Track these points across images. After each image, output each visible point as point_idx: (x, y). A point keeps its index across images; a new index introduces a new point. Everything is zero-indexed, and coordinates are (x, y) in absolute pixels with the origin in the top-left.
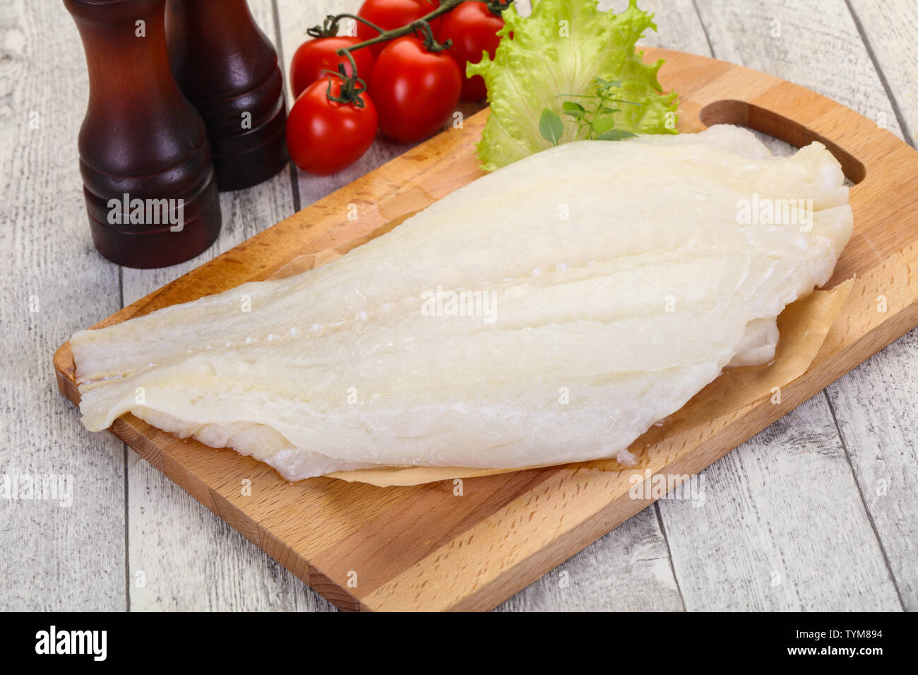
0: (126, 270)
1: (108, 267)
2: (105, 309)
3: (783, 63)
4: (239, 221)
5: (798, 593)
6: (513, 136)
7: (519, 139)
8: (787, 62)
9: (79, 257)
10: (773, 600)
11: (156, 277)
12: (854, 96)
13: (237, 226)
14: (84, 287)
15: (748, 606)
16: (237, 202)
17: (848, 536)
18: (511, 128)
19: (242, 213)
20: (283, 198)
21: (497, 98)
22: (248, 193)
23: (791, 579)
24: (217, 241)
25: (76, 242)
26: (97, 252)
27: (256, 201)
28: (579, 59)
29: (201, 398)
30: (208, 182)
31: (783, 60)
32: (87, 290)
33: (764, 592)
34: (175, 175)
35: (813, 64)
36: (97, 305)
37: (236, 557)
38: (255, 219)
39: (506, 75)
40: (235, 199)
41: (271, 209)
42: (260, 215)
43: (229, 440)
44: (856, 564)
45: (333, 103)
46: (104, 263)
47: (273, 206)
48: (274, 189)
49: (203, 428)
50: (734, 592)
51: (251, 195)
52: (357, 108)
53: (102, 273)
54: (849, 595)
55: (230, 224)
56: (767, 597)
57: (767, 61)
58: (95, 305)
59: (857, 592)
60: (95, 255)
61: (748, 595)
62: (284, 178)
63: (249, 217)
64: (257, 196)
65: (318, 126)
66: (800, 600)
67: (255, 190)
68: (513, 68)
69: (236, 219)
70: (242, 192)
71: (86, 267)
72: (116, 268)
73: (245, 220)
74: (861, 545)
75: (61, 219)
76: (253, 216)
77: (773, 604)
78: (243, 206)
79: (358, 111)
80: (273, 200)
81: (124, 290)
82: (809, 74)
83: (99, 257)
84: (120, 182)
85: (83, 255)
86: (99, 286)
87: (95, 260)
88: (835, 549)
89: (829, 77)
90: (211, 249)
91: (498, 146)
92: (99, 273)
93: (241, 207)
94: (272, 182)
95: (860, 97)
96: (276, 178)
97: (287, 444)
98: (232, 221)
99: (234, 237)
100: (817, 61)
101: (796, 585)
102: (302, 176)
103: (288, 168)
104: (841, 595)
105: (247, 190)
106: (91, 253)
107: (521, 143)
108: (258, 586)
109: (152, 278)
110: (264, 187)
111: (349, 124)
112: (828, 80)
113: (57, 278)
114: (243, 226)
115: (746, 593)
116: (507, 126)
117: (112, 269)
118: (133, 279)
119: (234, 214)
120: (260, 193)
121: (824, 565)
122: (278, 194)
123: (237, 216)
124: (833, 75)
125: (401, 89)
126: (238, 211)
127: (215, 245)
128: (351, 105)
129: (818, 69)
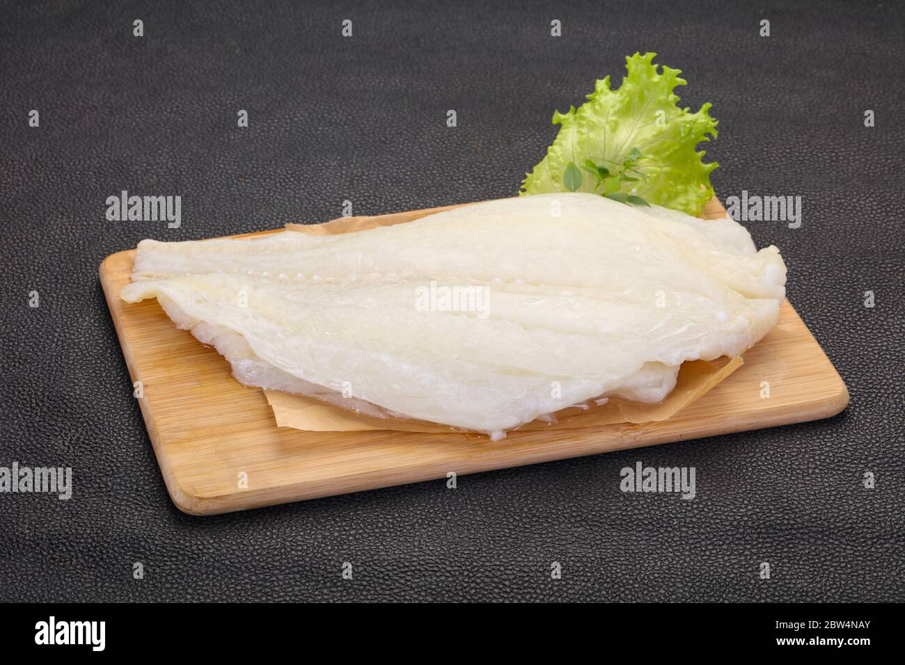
6: (553, 178)
7: (557, 181)
18: (554, 171)
21: (556, 145)
28: (633, 136)
29: (206, 300)
39: (571, 130)
43: (213, 339)
49: (198, 324)
68: (581, 125)
91: (538, 181)
97: (252, 355)
107: (556, 185)
116: (552, 168)
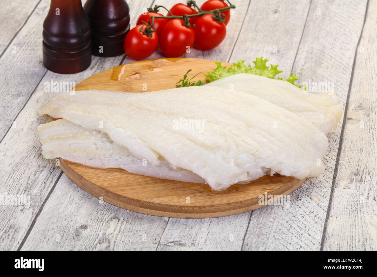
0: (49, 72)
1: (44, 69)
2: (34, 81)
3: (319, 66)
4: (96, 67)
5: (207, 235)
8: (320, 66)
9: (36, 63)
10: (197, 235)
11: (57, 76)
12: (337, 83)
13: (95, 67)
14: (32, 73)
15: (187, 234)
16: (100, 61)
17: (238, 222)
19: (99, 64)
20: (116, 64)
22: (105, 59)
23: (208, 230)
24: (85, 71)
25: (38, 58)
26: (43, 64)
27: (106, 62)
30: (85, 48)
31: (319, 65)
32: (32, 74)
33: (196, 231)
34: (74, 41)
35: (329, 70)
36: (32, 80)
37: (26, 166)
38: (102, 67)
40: (100, 59)
41: (109, 66)
42: (104, 67)
44: (235, 231)
45: (141, 33)
46: (43, 67)
47: (111, 65)
48: (115, 60)
50: (185, 229)
51: (106, 59)
52: (150, 37)
53: (41, 70)
54: (225, 240)
55: (93, 67)
56: (196, 233)
57: (313, 64)
58: (31, 79)
59: (228, 240)
60: (41, 64)
61: (190, 231)
62: (121, 58)
63: (100, 66)
64: (108, 60)
65: (135, 41)
66: (207, 237)
67: (108, 58)
69: (96, 66)
70: (103, 58)
71: (36, 67)
72: (46, 70)
73: (98, 67)
74: (241, 227)
75: (38, 50)
76: (102, 66)
77: (196, 235)
78: (101, 63)
79: (150, 38)
80: (112, 63)
81: (44, 77)
82: (326, 72)
83: (43, 65)
84: (52, 37)
85: (38, 63)
86: (37, 74)
87: (41, 65)
88: (231, 224)
89: (332, 75)
90: (81, 73)
92: (40, 70)
93: (100, 63)
94: (115, 58)
95: (339, 84)
96: (117, 57)
98: (94, 66)
99: (91, 71)
100: (331, 69)
101: (209, 233)
102: (127, 59)
103: (124, 55)
104: (222, 239)
105: (105, 58)
106: (41, 63)
108: (27, 177)
109: (56, 76)
110: (112, 59)
111: (145, 42)
112: (331, 75)
113: (24, 67)
114: (97, 69)
115: (189, 230)
117: (44, 70)
118: (49, 75)
119: (96, 64)
120: (109, 60)
121: (223, 229)
122: (115, 62)
123: (97, 65)
124: (334, 75)
125: (170, 37)
126: (98, 64)
127: (83, 72)
128: (148, 36)
129: (330, 71)
